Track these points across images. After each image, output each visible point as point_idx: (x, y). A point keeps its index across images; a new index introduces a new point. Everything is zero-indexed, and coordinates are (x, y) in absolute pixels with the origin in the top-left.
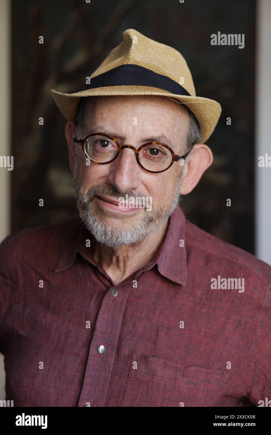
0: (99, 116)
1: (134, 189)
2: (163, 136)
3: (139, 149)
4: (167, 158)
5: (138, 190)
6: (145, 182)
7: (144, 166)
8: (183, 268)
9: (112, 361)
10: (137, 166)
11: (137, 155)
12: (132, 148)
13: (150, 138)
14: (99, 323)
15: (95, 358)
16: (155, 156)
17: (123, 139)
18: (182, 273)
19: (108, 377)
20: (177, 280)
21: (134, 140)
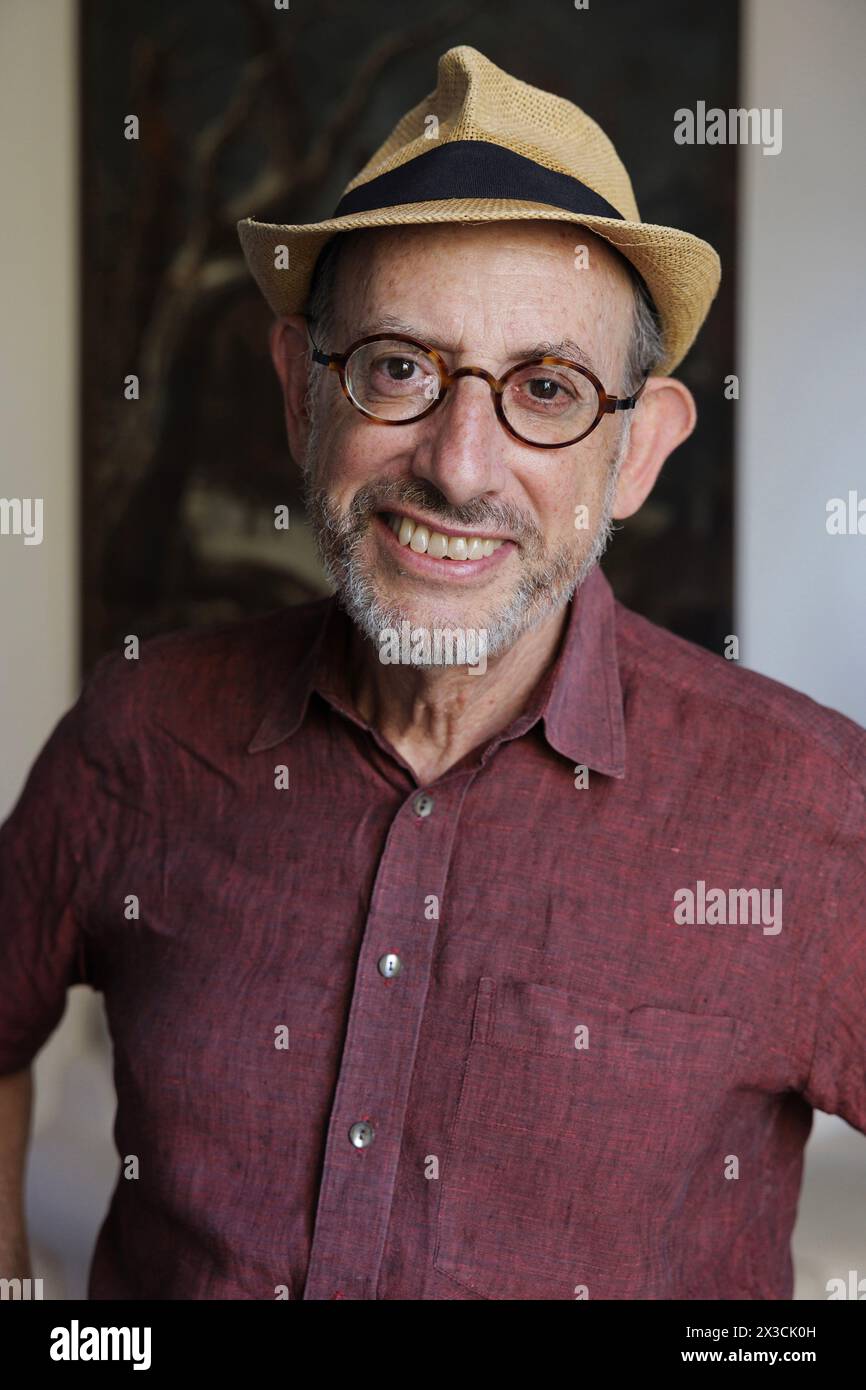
0: (383, 288)
1: (491, 493)
2: (569, 343)
3: (505, 380)
4: (580, 407)
5: (502, 496)
6: (524, 473)
7: (518, 429)
8: (615, 732)
9: (420, 996)
10: (499, 428)
11: (497, 398)
12: (484, 375)
13: (533, 347)
14: (382, 891)
15: (373, 990)
16: (547, 401)
17: (456, 351)
18: (612, 745)
19: (412, 1043)
20: (599, 764)
21: (488, 352)
